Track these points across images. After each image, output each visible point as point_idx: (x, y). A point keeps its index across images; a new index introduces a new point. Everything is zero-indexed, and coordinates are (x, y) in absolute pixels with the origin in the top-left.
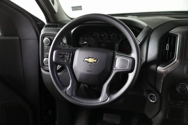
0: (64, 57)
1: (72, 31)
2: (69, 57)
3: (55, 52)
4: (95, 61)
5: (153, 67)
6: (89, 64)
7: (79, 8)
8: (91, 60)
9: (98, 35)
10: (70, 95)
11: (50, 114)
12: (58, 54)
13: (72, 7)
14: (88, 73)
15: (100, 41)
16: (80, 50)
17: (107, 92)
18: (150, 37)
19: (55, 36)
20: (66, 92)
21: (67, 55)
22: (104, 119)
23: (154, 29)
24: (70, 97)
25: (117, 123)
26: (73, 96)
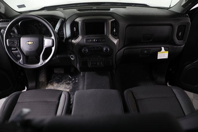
0: (14, 43)
1: (19, 24)
2: (17, 42)
3: (7, 40)
4: (32, 43)
5: (70, 40)
6: (29, 45)
7: (23, 6)
8: (30, 43)
9: (37, 24)
10: (22, 64)
11: (22, 74)
12: (10, 42)
13: (18, 6)
14: (30, 50)
15: (39, 28)
16: (23, 37)
17: (42, 59)
18: (65, 24)
19: (6, 28)
20: (20, 62)
21: (16, 41)
22: (55, 72)
23: (68, 19)
24: (23, 65)
25: (63, 73)
26: (24, 64)
